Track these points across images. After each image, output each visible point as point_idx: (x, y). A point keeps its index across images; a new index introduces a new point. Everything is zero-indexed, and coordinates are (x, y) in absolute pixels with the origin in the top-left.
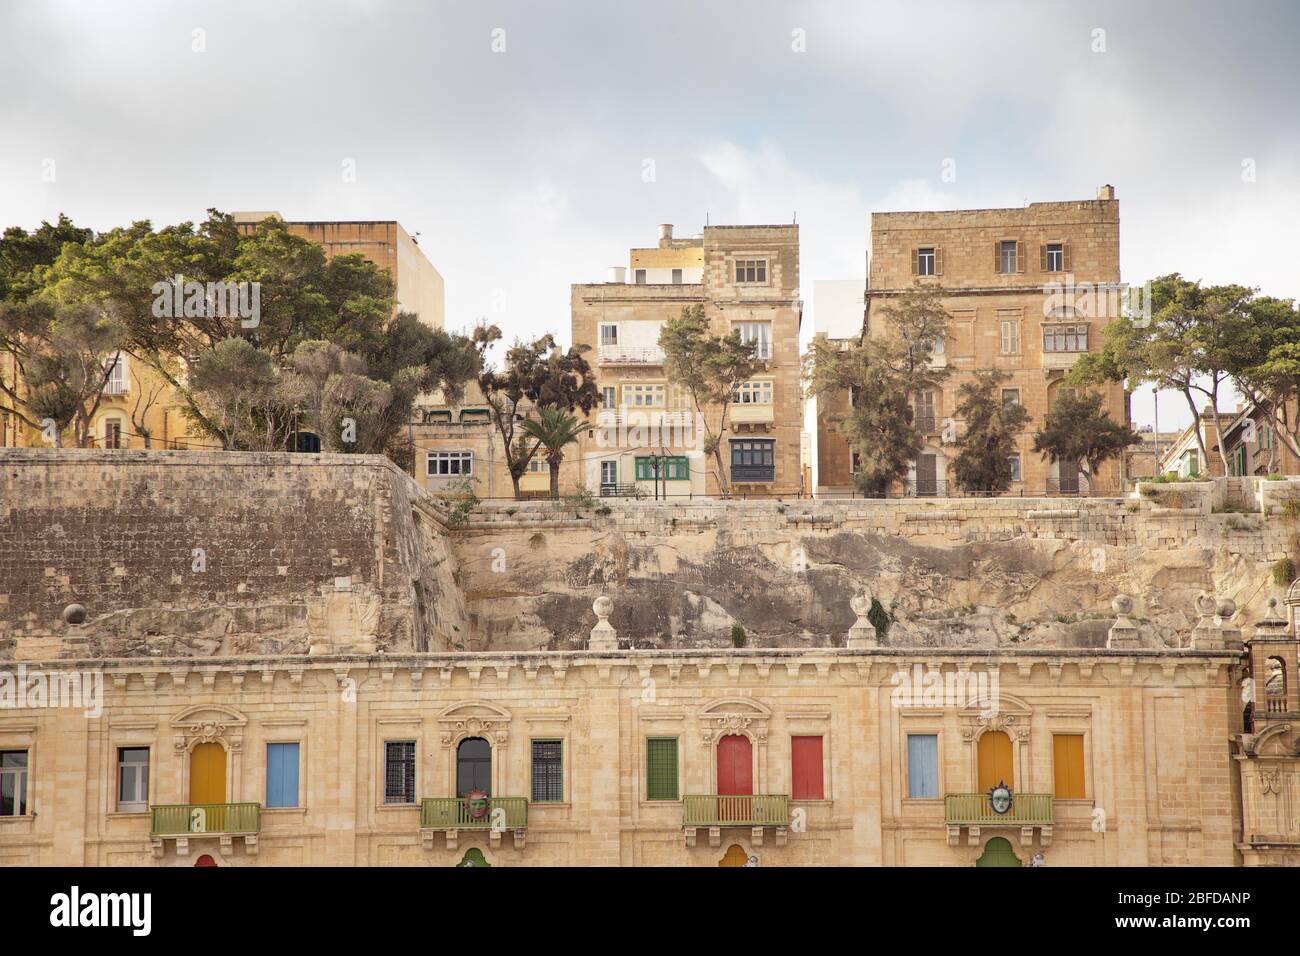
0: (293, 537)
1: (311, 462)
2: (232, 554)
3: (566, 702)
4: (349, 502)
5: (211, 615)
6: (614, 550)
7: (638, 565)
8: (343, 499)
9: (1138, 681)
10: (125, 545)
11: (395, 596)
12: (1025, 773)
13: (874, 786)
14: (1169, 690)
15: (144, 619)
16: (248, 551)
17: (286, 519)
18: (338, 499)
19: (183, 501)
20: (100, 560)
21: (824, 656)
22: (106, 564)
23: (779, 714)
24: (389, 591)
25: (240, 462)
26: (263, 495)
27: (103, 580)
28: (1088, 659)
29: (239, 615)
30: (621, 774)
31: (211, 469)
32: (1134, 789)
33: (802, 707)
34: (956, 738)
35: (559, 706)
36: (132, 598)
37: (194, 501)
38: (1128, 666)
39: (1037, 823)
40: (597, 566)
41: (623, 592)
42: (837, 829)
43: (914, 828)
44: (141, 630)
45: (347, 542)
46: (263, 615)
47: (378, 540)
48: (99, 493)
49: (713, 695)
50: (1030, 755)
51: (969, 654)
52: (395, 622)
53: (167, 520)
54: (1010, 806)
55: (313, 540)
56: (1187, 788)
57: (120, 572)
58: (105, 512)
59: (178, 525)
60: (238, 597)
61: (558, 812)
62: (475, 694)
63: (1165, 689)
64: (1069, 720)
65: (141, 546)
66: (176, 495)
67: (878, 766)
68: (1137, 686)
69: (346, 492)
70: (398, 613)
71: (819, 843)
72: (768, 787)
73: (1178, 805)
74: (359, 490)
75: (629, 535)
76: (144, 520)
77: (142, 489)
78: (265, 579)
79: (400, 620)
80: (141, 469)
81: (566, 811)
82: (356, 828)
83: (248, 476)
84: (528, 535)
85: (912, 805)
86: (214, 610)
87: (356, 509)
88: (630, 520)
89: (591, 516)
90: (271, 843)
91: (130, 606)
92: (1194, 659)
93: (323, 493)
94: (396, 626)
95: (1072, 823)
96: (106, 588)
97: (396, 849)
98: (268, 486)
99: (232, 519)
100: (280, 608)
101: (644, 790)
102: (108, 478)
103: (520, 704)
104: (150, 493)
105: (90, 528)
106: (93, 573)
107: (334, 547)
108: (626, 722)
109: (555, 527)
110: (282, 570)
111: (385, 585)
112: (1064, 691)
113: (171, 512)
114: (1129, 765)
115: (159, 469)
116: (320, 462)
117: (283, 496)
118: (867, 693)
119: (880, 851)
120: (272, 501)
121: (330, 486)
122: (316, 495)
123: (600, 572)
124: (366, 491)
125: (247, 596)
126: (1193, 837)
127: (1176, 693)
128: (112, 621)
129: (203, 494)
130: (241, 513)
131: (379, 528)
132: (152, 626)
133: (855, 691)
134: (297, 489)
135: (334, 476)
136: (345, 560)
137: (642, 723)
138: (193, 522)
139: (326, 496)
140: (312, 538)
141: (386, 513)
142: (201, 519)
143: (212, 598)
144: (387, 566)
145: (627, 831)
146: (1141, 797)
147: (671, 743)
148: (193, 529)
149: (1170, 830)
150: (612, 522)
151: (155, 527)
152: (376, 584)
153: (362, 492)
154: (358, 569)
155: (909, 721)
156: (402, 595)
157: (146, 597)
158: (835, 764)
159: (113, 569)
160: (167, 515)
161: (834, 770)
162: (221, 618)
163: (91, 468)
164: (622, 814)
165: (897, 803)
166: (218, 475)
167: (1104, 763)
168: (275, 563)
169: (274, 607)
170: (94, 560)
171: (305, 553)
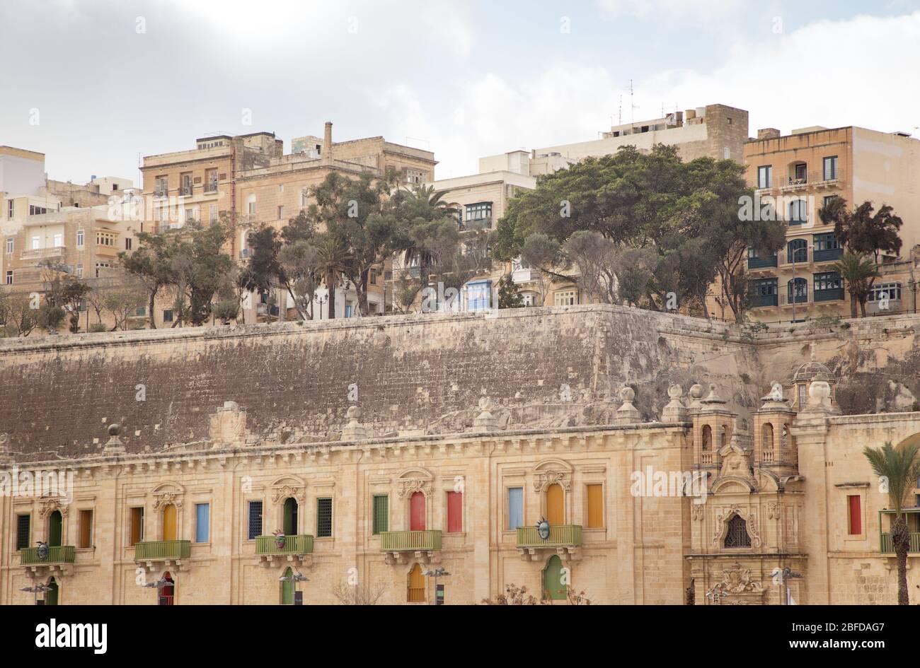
0: (548, 361)
1: (563, 311)
2: (514, 374)
3: (334, 474)
4: (581, 336)
5: (499, 413)
6: (850, 353)
7: (863, 363)
8: (579, 334)
9: (630, 446)
10: (459, 371)
11: (602, 396)
12: (569, 511)
13: (486, 523)
14: (649, 451)
15: (463, 417)
16: (523, 371)
17: (545, 349)
18: (576, 335)
19: (491, 342)
20: (445, 381)
21: (456, 438)
22: (448, 383)
23: (438, 478)
24: (599, 393)
25: (524, 315)
26: (534, 334)
27: (446, 394)
28: (599, 432)
29: (514, 412)
30: (358, 519)
31: (508, 320)
32: (626, 520)
33: (451, 472)
34: (532, 489)
35: (330, 477)
36: (459, 404)
37: (498, 342)
38: (620, 437)
39: (565, 545)
40: (839, 365)
41: (852, 382)
42: (466, 552)
43: (508, 550)
44: (462, 424)
45: (578, 362)
46: (527, 412)
47: (596, 360)
48: (448, 340)
49: (405, 467)
50: (572, 499)
51: (533, 433)
52: (600, 413)
53: (482, 354)
54: (549, 535)
55: (559, 362)
56: (658, 518)
57: (455, 388)
58: (451, 351)
59: (487, 357)
60: (515, 401)
61: (328, 543)
62: (289, 471)
63: (647, 451)
64: (594, 474)
65: (467, 371)
66: (488, 338)
67: (488, 510)
68: (630, 450)
69: (580, 330)
70: (603, 407)
71: (458, 561)
72: (432, 526)
73: (654, 530)
74: (588, 328)
75: (861, 342)
76: (470, 355)
77: (471, 335)
78: (531, 388)
79: (603, 412)
80: (471, 323)
81: (332, 543)
82: (232, 555)
83: (527, 323)
84: (802, 346)
85: (508, 534)
86: (501, 410)
87: (585, 340)
88: (861, 332)
89: (839, 330)
90: (195, 564)
91: (458, 409)
92: (657, 429)
93: (567, 331)
94: (600, 416)
95: (593, 544)
96: (446, 399)
97: (252, 567)
98: (538, 329)
99: (514, 352)
100: (536, 407)
101: (371, 529)
102: (454, 330)
103: (311, 476)
104: (475, 338)
105: (442, 362)
106: (441, 389)
107: (570, 366)
108: (361, 486)
109: (816, 339)
110: (541, 383)
111: (597, 389)
112: (590, 455)
113: (484, 349)
114: (624, 504)
115: (480, 323)
116: (568, 311)
117: (545, 335)
118: (482, 463)
119: (488, 565)
120: (539, 338)
121: (572, 326)
122: (563, 333)
123: (840, 369)
124: (592, 328)
125: (521, 400)
126: (661, 552)
127: (653, 453)
128: (447, 419)
129: (502, 336)
130: (521, 347)
131: (597, 352)
132: (468, 421)
133: (477, 460)
134: (553, 329)
135: (575, 319)
136: (576, 374)
137: (371, 486)
138: (495, 354)
139: (569, 333)
140: (559, 361)
141: (602, 342)
142: (500, 352)
143: (501, 402)
144: (599, 378)
145: (361, 555)
146: (630, 526)
147: (385, 497)
148: (495, 359)
149: (648, 547)
150: (851, 334)
151: (475, 359)
152: (592, 388)
153: (590, 329)
154: (583, 380)
155: (508, 479)
156: (606, 395)
157: (467, 403)
158: (467, 509)
159: (451, 387)
160: (482, 351)
161: (467, 513)
162: (505, 415)
163: (446, 324)
164: (358, 544)
165: (500, 534)
166: (511, 324)
167: (612, 503)
168: (537, 379)
169: (533, 407)
170: (442, 381)
171: (554, 371)
